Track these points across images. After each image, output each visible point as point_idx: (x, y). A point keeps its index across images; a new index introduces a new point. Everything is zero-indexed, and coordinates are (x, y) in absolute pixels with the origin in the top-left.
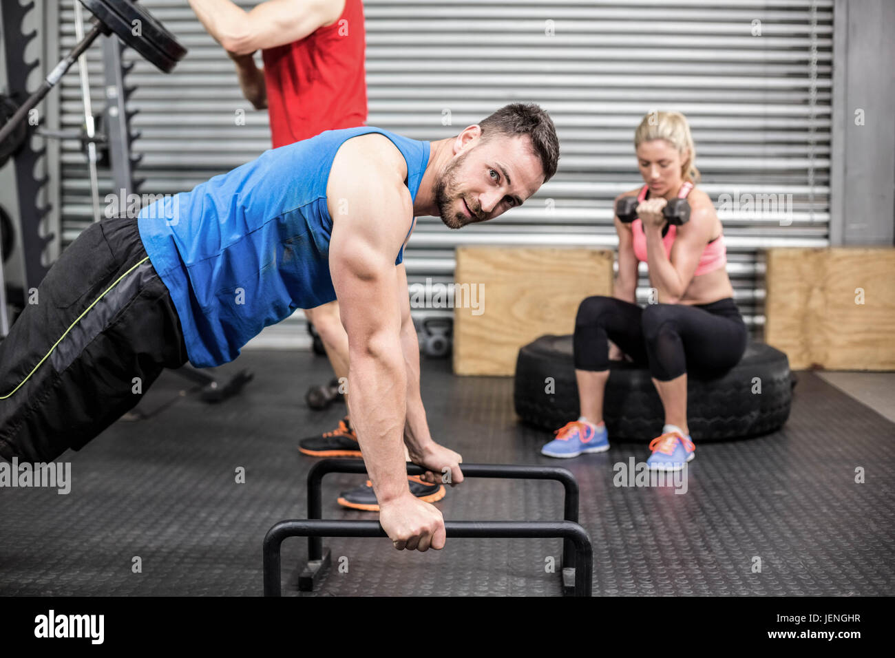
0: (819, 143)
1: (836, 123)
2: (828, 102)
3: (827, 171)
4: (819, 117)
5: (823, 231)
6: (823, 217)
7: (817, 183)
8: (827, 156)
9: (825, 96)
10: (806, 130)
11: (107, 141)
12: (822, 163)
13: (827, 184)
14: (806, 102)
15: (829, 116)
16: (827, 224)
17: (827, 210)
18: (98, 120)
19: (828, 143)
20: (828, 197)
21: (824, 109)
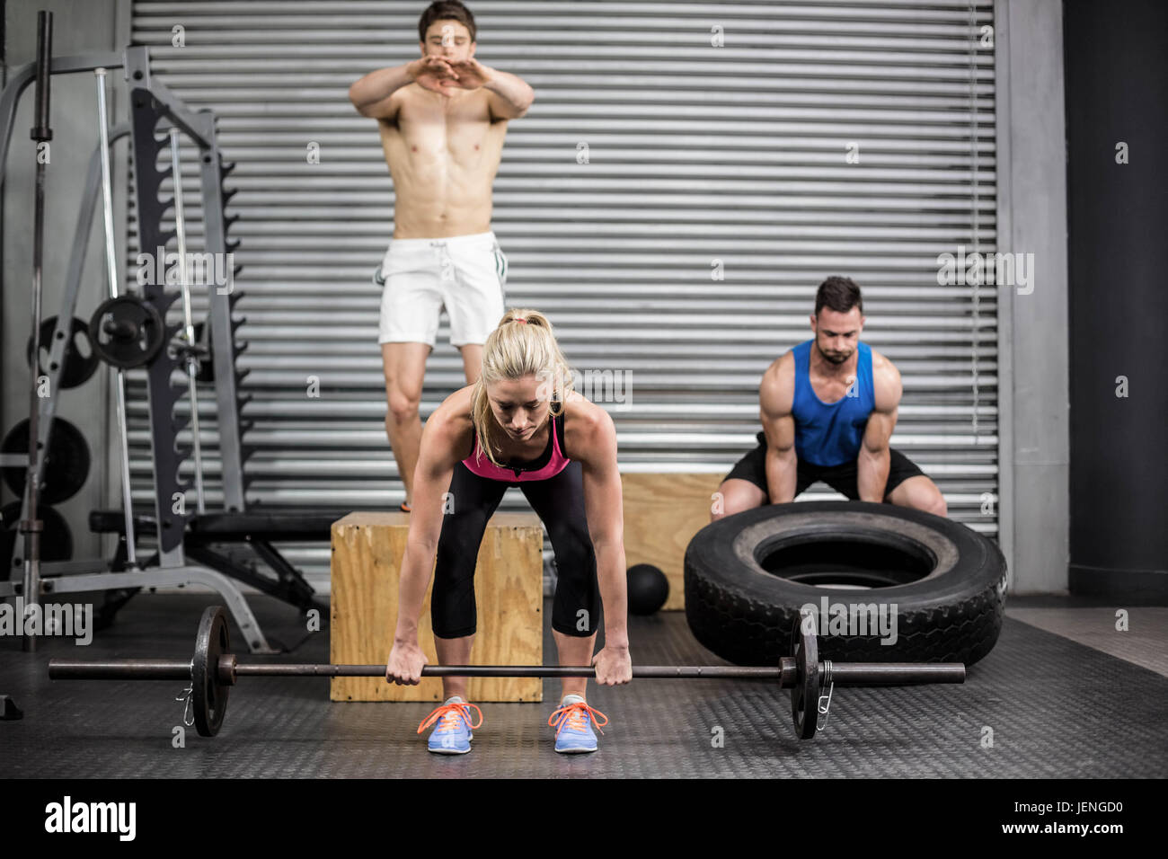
0: (983, 359)
1: (1003, 337)
2: (994, 314)
3: (995, 389)
4: (983, 330)
5: (992, 456)
6: (992, 440)
7: (982, 403)
8: (995, 373)
9: (990, 307)
10: (968, 344)
11: (211, 351)
12: (988, 381)
13: (994, 403)
14: (968, 314)
15: (995, 329)
16: (995, 448)
17: (996, 433)
18: (199, 329)
19: (994, 359)
20: (996, 419)
21: (990, 322)
